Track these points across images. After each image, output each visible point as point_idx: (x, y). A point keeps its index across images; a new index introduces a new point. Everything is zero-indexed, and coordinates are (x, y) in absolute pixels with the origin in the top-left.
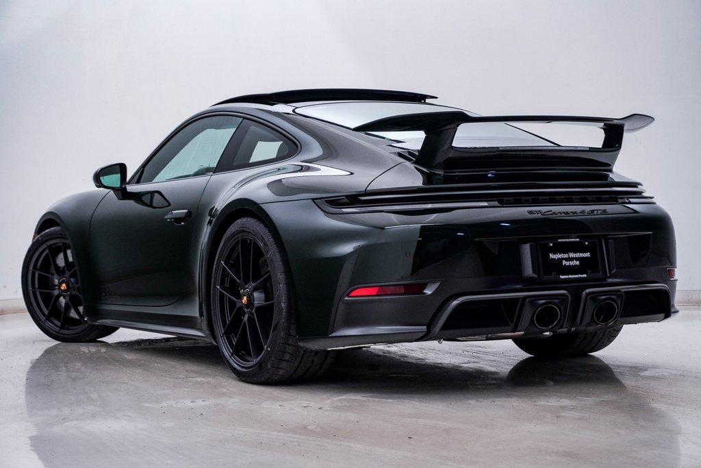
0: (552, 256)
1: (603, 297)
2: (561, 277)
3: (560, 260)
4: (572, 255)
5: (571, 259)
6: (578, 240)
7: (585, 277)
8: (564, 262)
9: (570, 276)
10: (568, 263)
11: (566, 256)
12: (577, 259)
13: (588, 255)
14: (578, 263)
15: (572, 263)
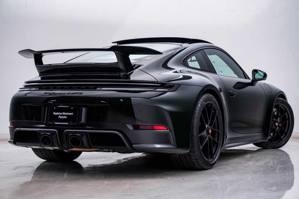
0: (54, 113)
1: (71, 134)
2: (56, 123)
3: (58, 115)
4: (64, 113)
5: (63, 115)
6: (68, 106)
7: (67, 124)
8: (59, 117)
9: (60, 123)
10: (61, 117)
11: (61, 114)
12: (66, 115)
13: (72, 114)
14: (66, 117)
15: (63, 117)
